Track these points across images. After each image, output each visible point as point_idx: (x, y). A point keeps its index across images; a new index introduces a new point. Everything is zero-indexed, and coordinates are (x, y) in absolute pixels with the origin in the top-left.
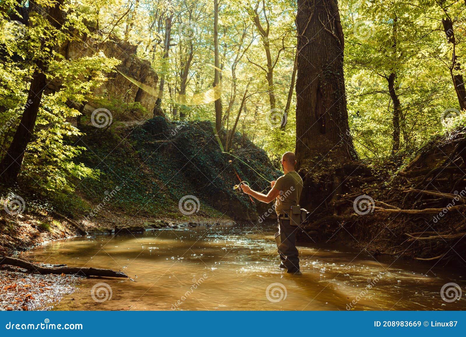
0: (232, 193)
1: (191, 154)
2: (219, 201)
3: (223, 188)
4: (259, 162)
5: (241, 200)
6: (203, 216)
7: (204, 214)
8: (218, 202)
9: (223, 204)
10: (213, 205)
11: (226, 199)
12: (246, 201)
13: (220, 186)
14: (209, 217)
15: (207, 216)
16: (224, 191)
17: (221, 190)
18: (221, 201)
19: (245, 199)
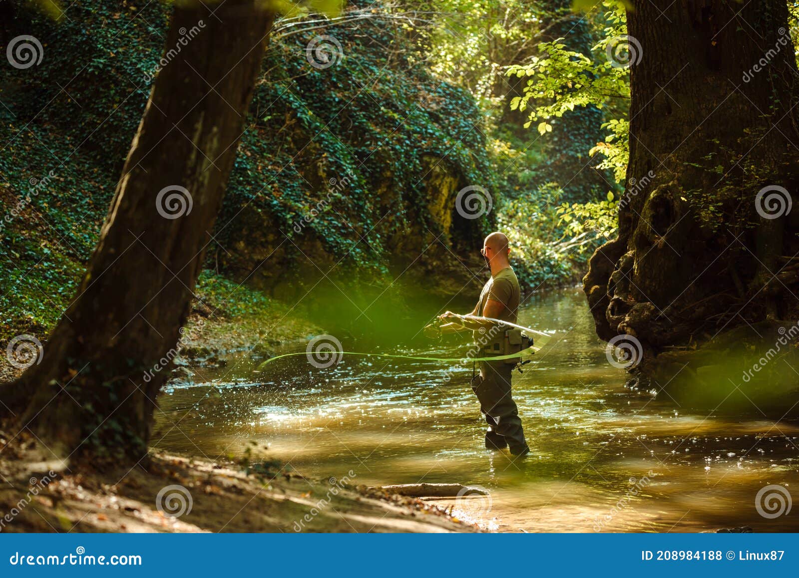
0: (291, 209)
1: (93, 52)
2: (242, 244)
3: (254, 191)
4: (363, 53)
5: (330, 234)
6: (204, 314)
7: (207, 309)
8: (235, 250)
9: (256, 257)
10: (221, 265)
11: (271, 237)
12: (346, 236)
13: (240, 183)
14: (229, 318)
15: (219, 313)
16: (257, 202)
17: (247, 199)
18: (248, 244)
19: (344, 227)
